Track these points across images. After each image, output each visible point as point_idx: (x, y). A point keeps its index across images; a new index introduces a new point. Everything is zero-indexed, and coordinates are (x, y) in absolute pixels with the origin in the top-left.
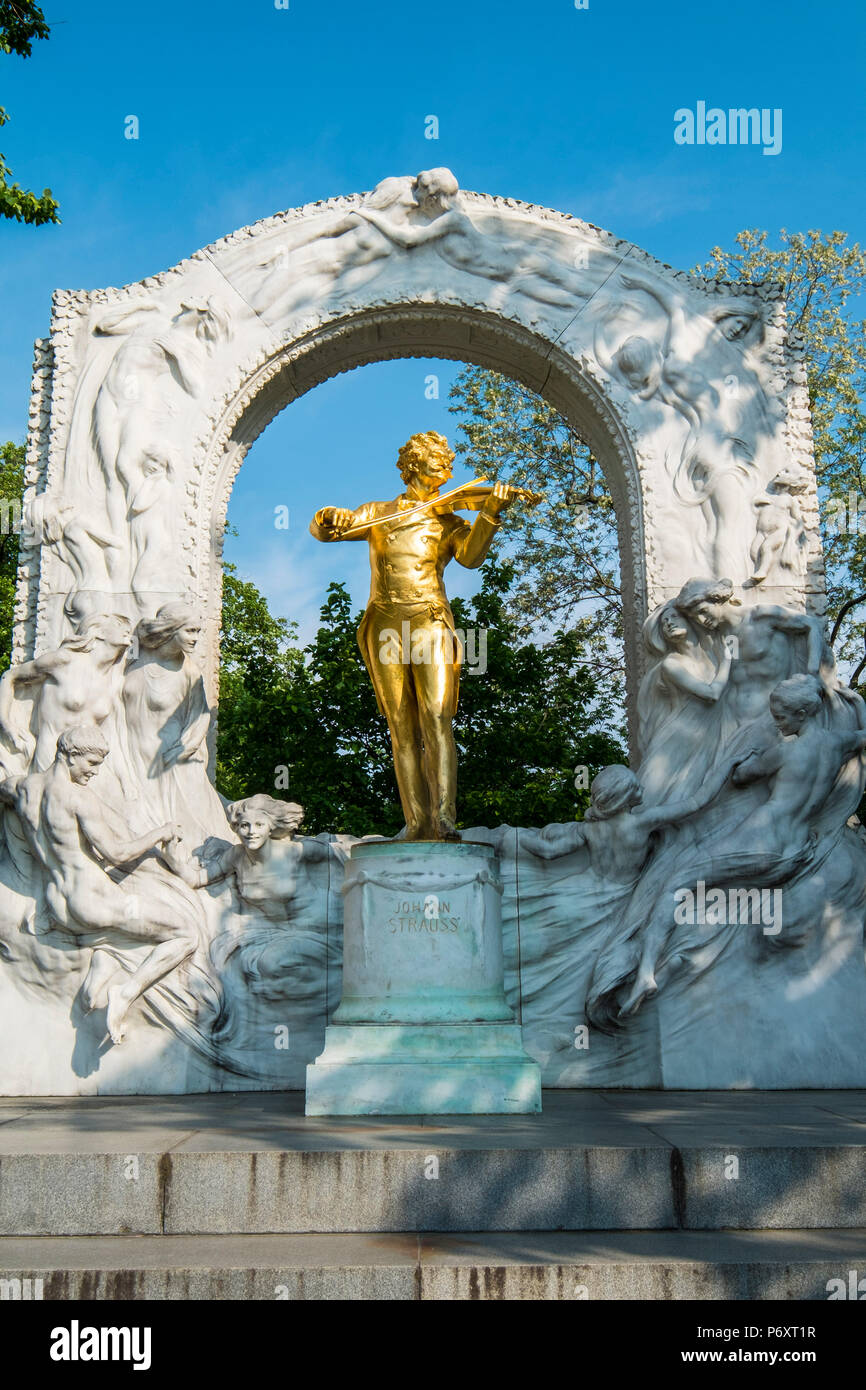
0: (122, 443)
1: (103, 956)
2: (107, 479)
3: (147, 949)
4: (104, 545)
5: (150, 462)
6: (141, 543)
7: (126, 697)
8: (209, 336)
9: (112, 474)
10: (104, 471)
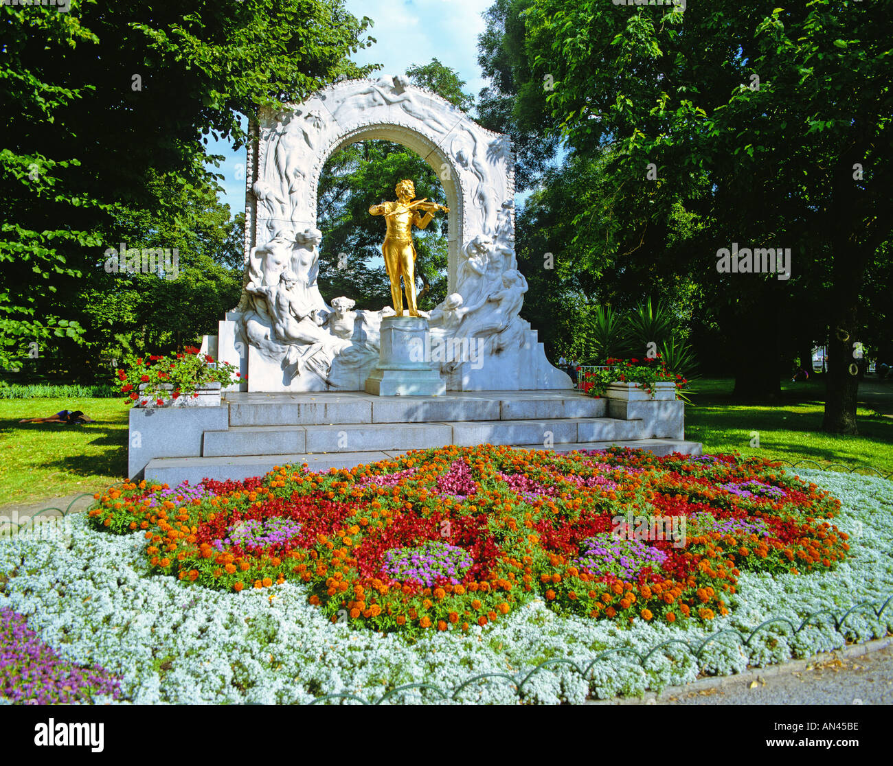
0: (287, 164)
1: (293, 348)
2: (281, 178)
3: (308, 346)
4: (281, 202)
5: (297, 173)
6: (295, 204)
7: (293, 260)
8: (318, 127)
9: (284, 176)
10: (280, 174)
